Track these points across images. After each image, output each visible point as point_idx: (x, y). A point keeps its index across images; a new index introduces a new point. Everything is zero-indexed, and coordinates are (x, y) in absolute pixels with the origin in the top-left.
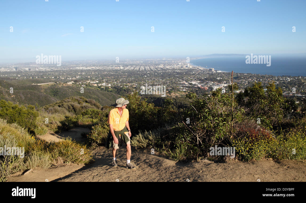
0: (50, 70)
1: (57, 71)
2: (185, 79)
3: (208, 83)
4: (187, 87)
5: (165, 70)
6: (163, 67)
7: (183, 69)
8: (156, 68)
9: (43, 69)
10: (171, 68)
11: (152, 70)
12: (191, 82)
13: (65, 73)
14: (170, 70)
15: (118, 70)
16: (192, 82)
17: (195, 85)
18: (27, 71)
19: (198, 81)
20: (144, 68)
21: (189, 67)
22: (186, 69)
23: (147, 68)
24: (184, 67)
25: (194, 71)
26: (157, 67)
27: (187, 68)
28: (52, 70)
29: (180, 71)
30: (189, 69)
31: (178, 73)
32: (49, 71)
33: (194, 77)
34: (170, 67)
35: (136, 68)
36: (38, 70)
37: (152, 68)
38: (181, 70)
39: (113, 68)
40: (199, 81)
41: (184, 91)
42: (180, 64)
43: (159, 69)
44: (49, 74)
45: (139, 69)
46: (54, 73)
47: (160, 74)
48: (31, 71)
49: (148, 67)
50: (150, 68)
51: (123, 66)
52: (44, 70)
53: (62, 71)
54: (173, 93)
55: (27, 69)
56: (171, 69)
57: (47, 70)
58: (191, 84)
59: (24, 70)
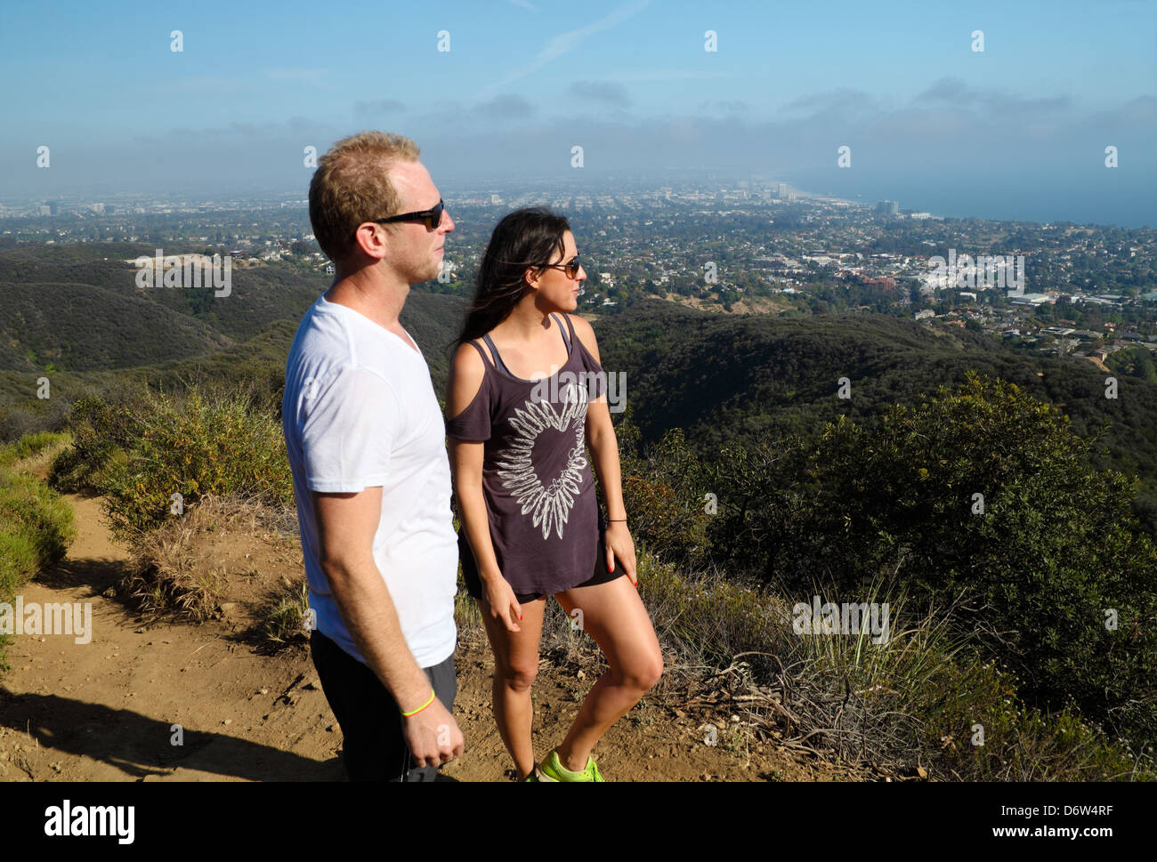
0: (193, 211)
1: (222, 214)
2: (780, 243)
3: (889, 262)
4: (796, 277)
5: (682, 208)
6: (671, 198)
7: (759, 204)
8: (642, 201)
9: (167, 208)
10: (708, 200)
11: (626, 209)
12: (809, 258)
13: (257, 222)
14: (704, 208)
15: (482, 210)
16: (814, 259)
17: (831, 268)
18: (97, 216)
19: (838, 251)
20: (590, 202)
21: (787, 197)
22: (775, 206)
23: (607, 201)
24: (766, 196)
25: (813, 214)
26: (646, 197)
27: (778, 201)
28: (201, 209)
29: (748, 214)
30: (788, 204)
31: (742, 221)
32: (188, 216)
33: (820, 237)
34: (703, 196)
35: (555, 202)
36: (143, 211)
37: (626, 200)
38: (752, 207)
39: (459, 200)
40: (844, 252)
41: (789, 294)
42: (743, 184)
43: (654, 205)
44: (187, 227)
45: (572, 204)
46: (212, 222)
47: (667, 223)
48: (112, 217)
49: (609, 197)
50: (616, 201)
51: (501, 195)
52: (169, 211)
53: (245, 212)
54: (740, 303)
55: (98, 207)
56: (708, 204)
57: (183, 210)
58: (813, 265)
59: (85, 212)
